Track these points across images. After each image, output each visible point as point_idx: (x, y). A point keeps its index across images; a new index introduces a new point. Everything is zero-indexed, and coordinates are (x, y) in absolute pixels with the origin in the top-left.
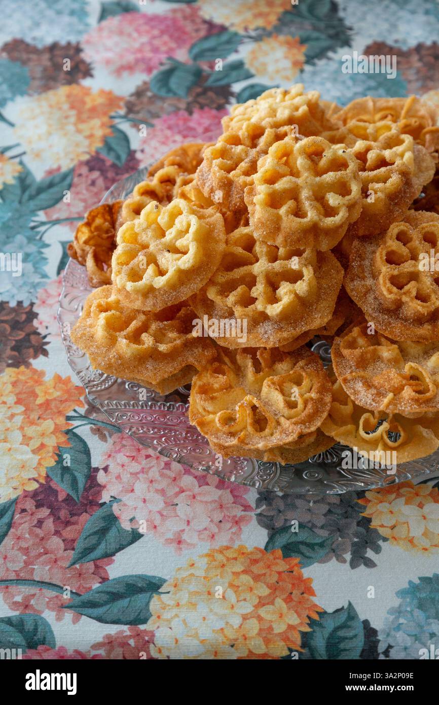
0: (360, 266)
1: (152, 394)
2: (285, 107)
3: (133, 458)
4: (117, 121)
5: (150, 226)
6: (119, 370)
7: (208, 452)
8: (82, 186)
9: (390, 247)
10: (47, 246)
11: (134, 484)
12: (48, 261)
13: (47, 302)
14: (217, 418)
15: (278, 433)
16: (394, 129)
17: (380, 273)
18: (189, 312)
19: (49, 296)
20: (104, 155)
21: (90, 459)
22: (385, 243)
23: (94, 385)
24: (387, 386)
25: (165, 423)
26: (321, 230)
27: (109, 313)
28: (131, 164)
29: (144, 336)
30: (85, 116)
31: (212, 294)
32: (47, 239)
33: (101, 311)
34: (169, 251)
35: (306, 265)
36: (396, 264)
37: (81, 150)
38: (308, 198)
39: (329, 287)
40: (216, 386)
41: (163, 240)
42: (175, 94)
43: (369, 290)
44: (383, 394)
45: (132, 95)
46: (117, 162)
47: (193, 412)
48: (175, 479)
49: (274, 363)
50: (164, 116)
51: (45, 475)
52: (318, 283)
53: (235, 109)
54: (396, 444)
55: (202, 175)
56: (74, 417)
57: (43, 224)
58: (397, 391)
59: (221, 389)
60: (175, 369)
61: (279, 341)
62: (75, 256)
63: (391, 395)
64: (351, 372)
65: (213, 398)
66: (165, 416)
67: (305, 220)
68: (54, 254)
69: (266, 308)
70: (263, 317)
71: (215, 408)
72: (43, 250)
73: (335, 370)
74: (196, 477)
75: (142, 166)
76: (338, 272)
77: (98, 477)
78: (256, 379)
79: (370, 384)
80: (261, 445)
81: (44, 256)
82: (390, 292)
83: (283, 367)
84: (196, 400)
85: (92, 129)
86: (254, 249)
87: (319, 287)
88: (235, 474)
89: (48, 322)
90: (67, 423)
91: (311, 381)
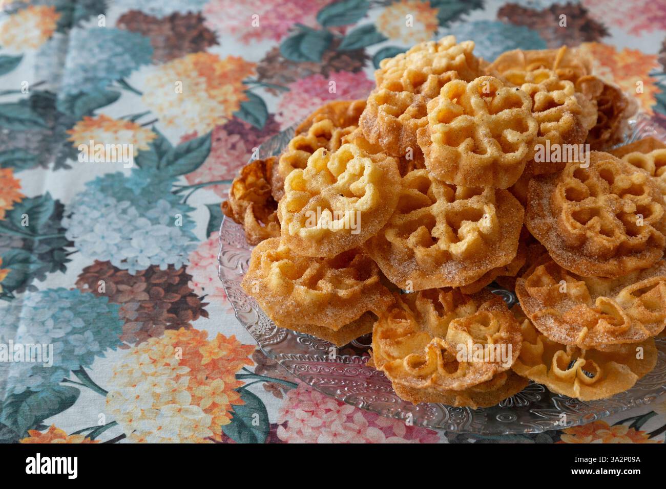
0: (539, 204)
1: (325, 348)
2: (441, 57)
3: (313, 412)
4: (251, 86)
5: (319, 172)
6: (297, 318)
7: (394, 401)
8: (222, 150)
9: (568, 184)
10: (193, 209)
11: (317, 438)
12: (195, 224)
13: (200, 264)
14: (405, 363)
15: (471, 374)
16: (553, 76)
17: (561, 211)
18: (363, 259)
19: (201, 258)
20: (241, 118)
21: (267, 415)
22: (562, 181)
23: (266, 340)
24: (580, 320)
25: (344, 374)
26: (500, 166)
27: (282, 262)
28: (271, 127)
29: (321, 283)
30: (216, 83)
31: (390, 236)
32: (191, 202)
33: (272, 261)
34: (342, 195)
35: (486, 204)
36: (577, 201)
37: (216, 115)
38: (485, 136)
39: (511, 225)
40: (400, 330)
41: (335, 185)
42: (308, 58)
43: (550, 228)
44: (577, 329)
45: (263, 61)
46: (256, 126)
47: (377, 358)
48: (359, 432)
49: (456, 307)
50: (300, 80)
51: (221, 434)
52: (499, 222)
53: (385, 64)
54: (594, 380)
55: (367, 123)
56: (244, 375)
57: (185, 188)
58: (591, 325)
59: (405, 334)
60: (356, 315)
61: (465, 280)
62: (230, 214)
63: (585, 329)
64: (540, 310)
65: (398, 343)
66: (342, 369)
67: (486, 156)
68: (201, 218)
69: (449, 247)
70: (447, 257)
71: (400, 353)
72: (189, 214)
73: (523, 308)
74: (381, 429)
75: (283, 128)
76: (518, 210)
77: (278, 433)
78: (439, 322)
79: (562, 320)
80: (455, 385)
81: (191, 219)
82: (575, 228)
83: (466, 310)
84: (379, 346)
85: (225, 94)
86: (430, 191)
87: (501, 226)
88: (427, 419)
89: (204, 284)
90: (237, 382)
91: (498, 321)
